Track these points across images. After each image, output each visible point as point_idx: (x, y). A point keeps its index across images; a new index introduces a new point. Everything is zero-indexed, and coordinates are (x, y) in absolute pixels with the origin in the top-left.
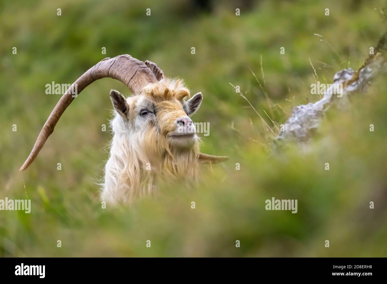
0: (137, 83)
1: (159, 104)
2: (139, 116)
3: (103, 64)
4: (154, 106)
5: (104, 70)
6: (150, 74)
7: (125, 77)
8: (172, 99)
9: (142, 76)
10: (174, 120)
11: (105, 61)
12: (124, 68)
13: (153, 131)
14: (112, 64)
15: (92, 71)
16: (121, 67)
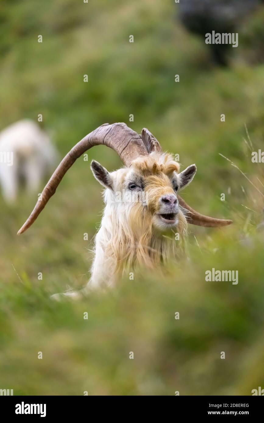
0: (128, 154)
1: (147, 179)
2: (128, 189)
3: (100, 131)
4: (142, 180)
5: (100, 138)
6: (142, 145)
7: (118, 147)
8: (159, 174)
9: (134, 148)
10: (159, 197)
11: (103, 127)
12: (118, 138)
13: (140, 206)
14: (107, 132)
15: (90, 138)
16: (115, 136)
